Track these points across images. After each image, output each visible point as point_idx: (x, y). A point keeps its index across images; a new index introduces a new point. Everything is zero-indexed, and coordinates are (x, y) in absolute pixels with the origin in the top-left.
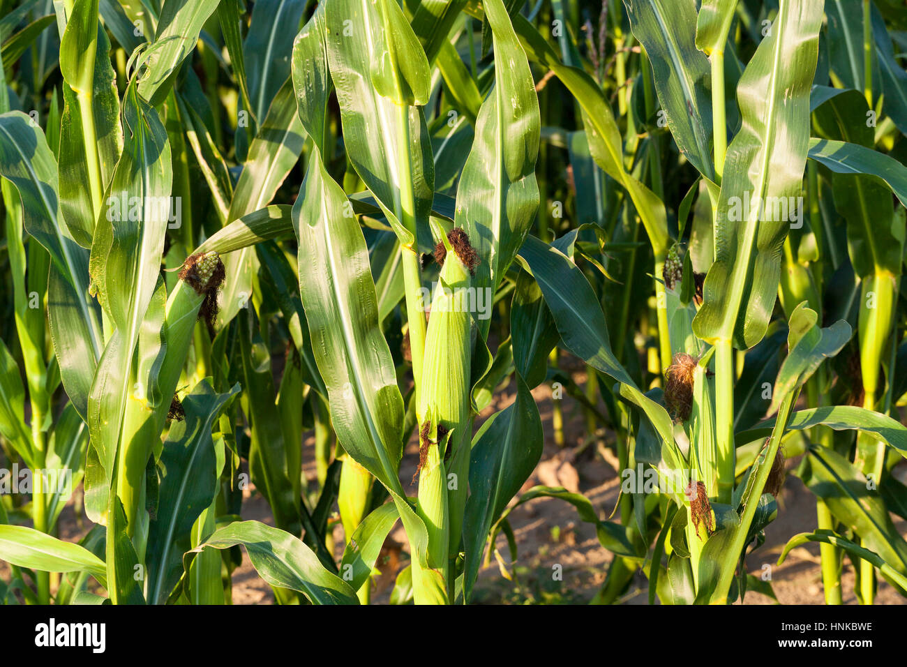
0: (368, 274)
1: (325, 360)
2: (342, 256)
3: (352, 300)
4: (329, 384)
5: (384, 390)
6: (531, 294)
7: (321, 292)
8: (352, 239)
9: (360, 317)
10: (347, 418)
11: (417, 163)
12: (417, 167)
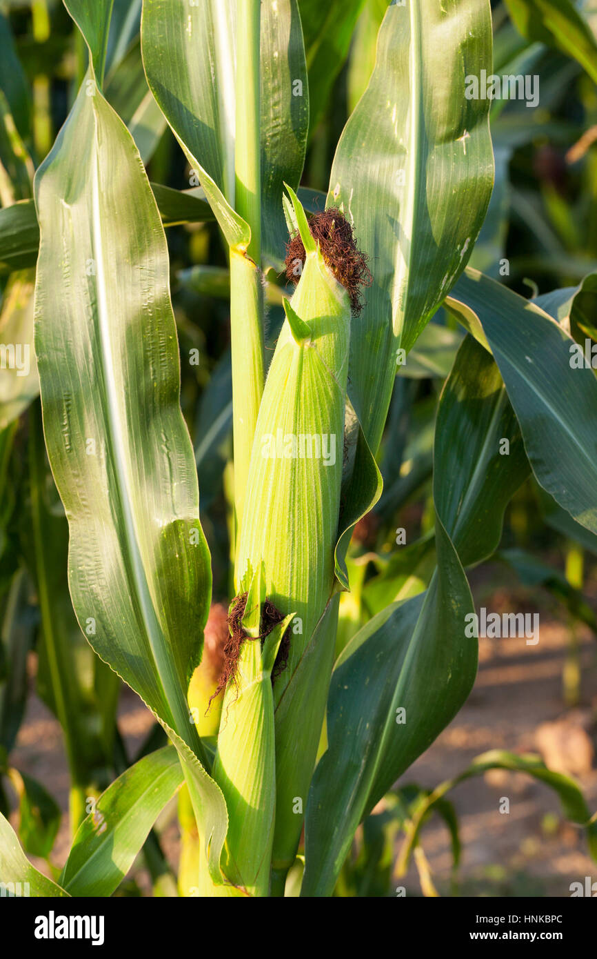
0: (166, 300)
1: (66, 459)
2: (118, 264)
3: (129, 347)
4: (70, 507)
5: (174, 528)
6: (483, 381)
7: (72, 330)
8: (140, 230)
9: (143, 384)
10: (97, 574)
11: (276, 96)
12: (275, 104)
